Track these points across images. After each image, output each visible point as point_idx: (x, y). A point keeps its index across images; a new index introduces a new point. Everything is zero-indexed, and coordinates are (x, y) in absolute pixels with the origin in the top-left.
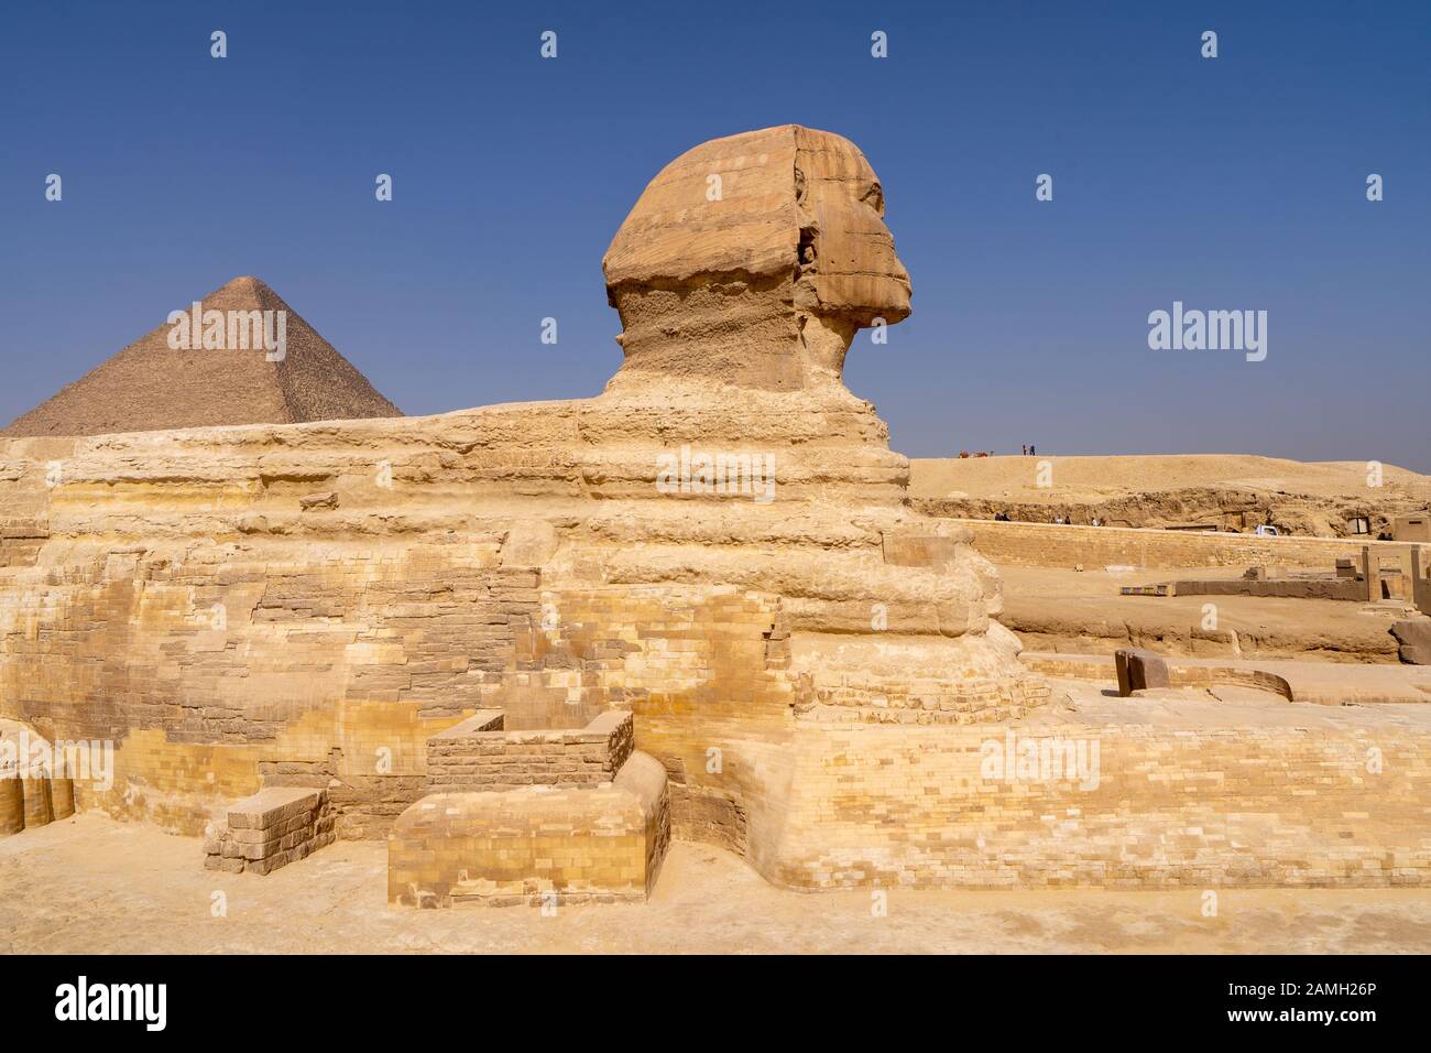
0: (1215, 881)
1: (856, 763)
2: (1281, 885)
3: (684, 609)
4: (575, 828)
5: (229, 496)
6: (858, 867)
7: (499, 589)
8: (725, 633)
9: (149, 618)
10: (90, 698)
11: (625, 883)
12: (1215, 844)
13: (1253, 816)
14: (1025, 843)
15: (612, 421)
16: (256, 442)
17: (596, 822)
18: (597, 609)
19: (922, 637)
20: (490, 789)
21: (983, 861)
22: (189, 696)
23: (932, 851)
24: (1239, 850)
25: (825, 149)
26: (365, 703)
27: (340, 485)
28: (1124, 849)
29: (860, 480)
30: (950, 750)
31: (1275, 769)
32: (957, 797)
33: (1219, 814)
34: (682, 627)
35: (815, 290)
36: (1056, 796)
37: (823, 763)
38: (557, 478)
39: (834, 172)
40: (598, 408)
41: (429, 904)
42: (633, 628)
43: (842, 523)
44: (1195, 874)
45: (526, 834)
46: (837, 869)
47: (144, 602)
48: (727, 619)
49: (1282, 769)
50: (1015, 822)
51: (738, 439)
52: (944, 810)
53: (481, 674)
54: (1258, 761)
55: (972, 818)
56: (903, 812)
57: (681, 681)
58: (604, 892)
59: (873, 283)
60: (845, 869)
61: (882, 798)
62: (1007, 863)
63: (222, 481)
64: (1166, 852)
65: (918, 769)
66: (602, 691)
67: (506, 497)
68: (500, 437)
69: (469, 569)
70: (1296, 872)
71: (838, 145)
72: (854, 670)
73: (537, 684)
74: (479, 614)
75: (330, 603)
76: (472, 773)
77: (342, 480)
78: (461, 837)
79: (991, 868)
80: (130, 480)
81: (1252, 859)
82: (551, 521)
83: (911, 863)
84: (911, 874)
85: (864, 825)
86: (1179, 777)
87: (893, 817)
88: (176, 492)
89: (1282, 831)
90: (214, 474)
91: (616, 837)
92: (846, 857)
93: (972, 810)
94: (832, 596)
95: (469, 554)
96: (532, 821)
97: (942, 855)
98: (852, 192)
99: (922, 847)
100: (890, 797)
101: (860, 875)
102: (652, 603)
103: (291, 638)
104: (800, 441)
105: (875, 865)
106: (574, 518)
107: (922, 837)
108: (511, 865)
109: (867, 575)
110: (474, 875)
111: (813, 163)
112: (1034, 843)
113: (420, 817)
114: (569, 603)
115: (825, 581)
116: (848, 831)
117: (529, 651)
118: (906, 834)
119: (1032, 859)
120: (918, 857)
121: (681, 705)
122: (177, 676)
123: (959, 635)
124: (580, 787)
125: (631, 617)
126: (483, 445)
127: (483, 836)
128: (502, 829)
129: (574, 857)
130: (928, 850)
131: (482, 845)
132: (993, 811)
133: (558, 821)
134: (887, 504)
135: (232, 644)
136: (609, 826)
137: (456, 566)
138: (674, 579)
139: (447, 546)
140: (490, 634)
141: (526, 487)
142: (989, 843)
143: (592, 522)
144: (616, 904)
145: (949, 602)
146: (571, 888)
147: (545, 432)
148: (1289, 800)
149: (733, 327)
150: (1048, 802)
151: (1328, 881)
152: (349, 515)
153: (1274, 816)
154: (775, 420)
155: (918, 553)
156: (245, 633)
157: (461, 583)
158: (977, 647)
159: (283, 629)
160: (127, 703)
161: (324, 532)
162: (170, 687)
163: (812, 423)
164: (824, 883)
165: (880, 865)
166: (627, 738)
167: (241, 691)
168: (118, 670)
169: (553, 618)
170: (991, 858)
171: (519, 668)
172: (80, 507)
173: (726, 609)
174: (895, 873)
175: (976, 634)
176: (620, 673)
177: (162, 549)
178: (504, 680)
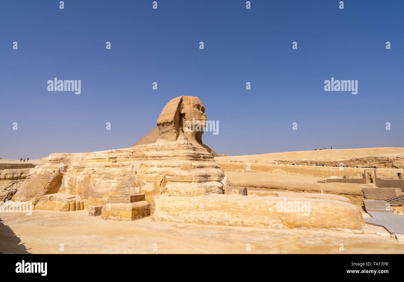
0: (214, 223)
1: (166, 202)
2: (225, 225)
3: (153, 178)
5: (106, 161)
6: (161, 218)
7: (131, 175)
8: (156, 181)
9: (92, 179)
10: (85, 192)
11: (129, 218)
12: (215, 217)
13: (223, 213)
14: (186, 215)
15: (151, 147)
16: (110, 152)
18: (142, 178)
19: (185, 182)
20: (116, 203)
22: (95, 191)
24: (218, 218)
25: (187, 99)
26: (112, 192)
27: (117, 159)
28: (200, 217)
29: (180, 156)
30: (179, 200)
32: (178, 208)
33: (218, 212)
34: (152, 180)
36: (193, 208)
37: (161, 202)
38: (142, 157)
39: (189, 103)
41: (106, 219)
42: (146, 181)
43: (176, 163)
44: (211, 222)
45: (117, 210)
46: (158, 218)
47: (92, 177)
49: (230, 205)
50: (186, 212)
51: (165, 150)
52: (176, 210)
54: (227, 204)
55: (180, 211)
57: (151, 189)
58: (126, 219)
61: (168, 207)
64: (207, 218)
65: (174, 203)
66: (141, 191)
69: (128, 172)
70: (227, 223)
71: (190, 98)
72: (173, 188)
73: (133, 190)
74: (128, 179)
75: (112, 177)
76: (113, 201)
77: (118, 158)
80: (95, 159)
81: (220, 220)
82: (140, 164)
85: (164, 212)
86: (213, 206)
87: (169, 210)
88: (100, 160)
89: (227, 216)
90: (104, 158)
92: (160, 216)
95: (129, 169)
96: (119, 208)
97: (174, 217)
98: (192, 106)
99: (171, 215)
101: (161, 219)
102: (149, 177)
103: (106, 182)
104: (173, 150)
106: (143, 163)
107: (172, 214)
108: (116, 214)
109: (177, 172)
110: (111, 215)
112: (187, 215)
114: (139, 177)
116: (162, 212)
117: (133, 184)
118: (170, 213)
119: (186, 218)
120: (170, 217)
121: (151, 193)
122: (94, 188)
124: (126, 203)
125: (146, 179)
126: (134, 152)
127: (113, 210)
128: (115, 209)
129: (123, 213)
132: (183, 210)
133: (122, 208)
135: (100, 183)
138: (152, 173)
139: (127, 168)
140: (129, 182)
141: (139, 158)
142: (181, 215)
143: (145, 164)
145: (188, 176)
146: (122, 218)
147: (142, 150)
148: (230, 210)
149: (168, 131)
151: (232, 225)
152: (117, 164)
153: (226, 213)
154: (170, 146)
155: (186, 168)
156: (102, 182)
157: (127, 174)
158: (194, 184)
159: (106, 181)
160: (89, 192)
161: (114, 166)
162: (93, 190)
163: (175, 147)
164: (156, 220)
165: (165, 218)
166: (141, 198)
167: (100, 190)
168: (88, 187)
169: (136, 179)
170: (181, 218)
171: (132, 187)
172: (90, 163)
173: (157, 178)
174: (167, 219)
175: (195, 182)
176: (144, 188)
177: (96, 169)
178: (129, 189)
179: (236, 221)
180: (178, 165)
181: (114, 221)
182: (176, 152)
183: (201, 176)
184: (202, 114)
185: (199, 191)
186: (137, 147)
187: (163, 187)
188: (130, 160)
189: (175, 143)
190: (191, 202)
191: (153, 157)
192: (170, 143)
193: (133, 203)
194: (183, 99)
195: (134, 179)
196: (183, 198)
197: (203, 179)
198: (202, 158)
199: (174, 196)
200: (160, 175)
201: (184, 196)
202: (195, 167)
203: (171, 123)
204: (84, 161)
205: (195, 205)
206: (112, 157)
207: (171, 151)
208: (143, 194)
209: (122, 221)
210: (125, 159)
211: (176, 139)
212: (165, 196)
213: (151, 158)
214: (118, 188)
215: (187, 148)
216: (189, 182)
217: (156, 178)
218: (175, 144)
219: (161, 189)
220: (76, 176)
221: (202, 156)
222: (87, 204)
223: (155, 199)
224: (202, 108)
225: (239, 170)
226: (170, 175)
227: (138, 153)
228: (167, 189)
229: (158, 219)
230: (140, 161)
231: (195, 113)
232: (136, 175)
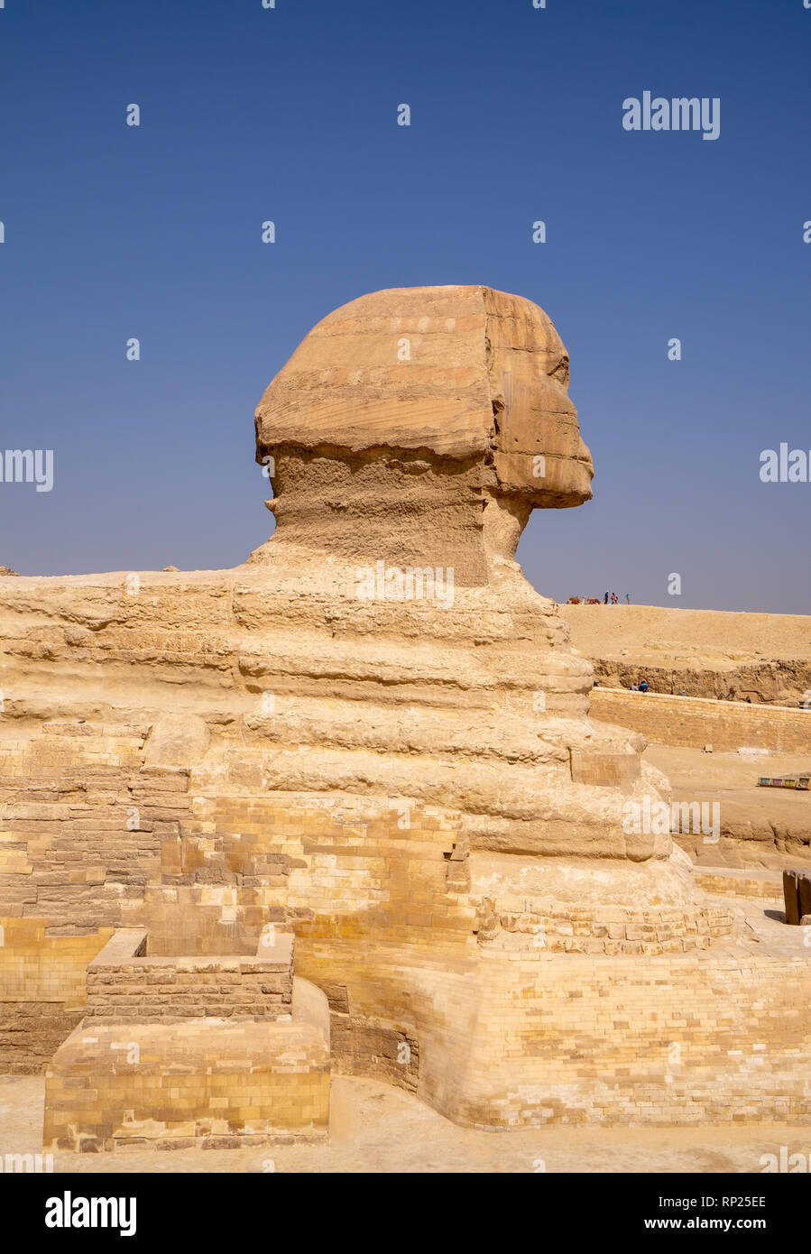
1: (545, 995)
3: (356, 823)
4: (254, 1064)
6: (547, 1104)
7: (143, 792)
8: (402, 851)
11: (307, 1124)
14: (713, 1079)
15: (272, 605)
17: (277, 1058)
18: (257, 819)
19: (608, 860)
20: (158, 1021)
21: (671, 1098)
23: (621, 1087)
25: (514, 316)
28: (807, 1085)
29: (547, 689)
30: (639, 983)
32: (647, 1031)
34: (353, 842)
35: (494, 468)
36: (742, 1031)
37: (511, 996)
38: (207, 666)
40: (256, 589)
42: (297, 842)
43: (530, 736)
45: (201, 1072)
46: (525, 1107)
48: (403, 836)
50: (702, 1058)
51: (415, 635)
52: (634, 1045)
53: (120, 887)
55: (660, 1053)
56: (591, 1048)
57: (350, 902)
58: (284, 1133)
59: (557, 467)
60: (533, 1106)
61: (571, 1032)
62: (694, 1100)
65: (608, 1003)
66: (260, 911)
67: (145, 684)
68: (141, 615)
69: (106, 766)
71: (528, 312)
72: (536, 895)
73: (186, 901)
74: (118, 820)
76: (138, 1004)
78: (129, 1074)
79: (678, 1104)
82: (202, 716)
83: (599, 1100)
84: (599, 1111)
85: (552, 1061)
87: (582, 1052)
91: (299, 1074)
92: (534, 1095)
93: (660, 1045)
94: (516, 815)
95: (106, 749)
96: (207, 1057)
97: (630, 1092)
98: (541, 365)
99: (610, 1083)
100: (580, 1031)
101: (548, 1113)
102: (320, 815)
104: (484, 643)
105: (563, 1101)
106: (229, 714)
107: (610, 1073)
108: (183, 1104)
109: (554, 794)
110: (141, 1115)
111: (500, 330)
112: (720, 1079)
113: (81, 1052)
114: (227, 811)
115: (511, 798)
116: (536, 1068)
117: (176, 864)
118: (595, 1070)
119: (718, 1095)
120: (606, 1094)
121: (350, 928)
123: (645, 860)
124: (256, 1020)
125: (297, 830)
126: (119, 622)
127: (151, 1074)
128: (174, 1066)
129: (252, 1096)
130: (617, 1087)
131: (153, 1083)
133: (236, 1056)
134: (573, 716)
136: (292, 1062)
137: (90, 762)
138: (344, 789)
139: (79, 739)
140: (131, 842)
141: (170, 673)
142: (677, 1079)
143: (249, 720)
144: (295, 1146)
146: (248, 1129)
147: (194, 613)
149: (411, 509)
150: (735, 1037)
155: (607, 771)
157: (96, 782)
158: (662, 872)
163: (498, 624)
164: (511, 1122)
165: (569, 1103)
169: (209, 827)
170: (678, 1094)
171: (165, 883)
173: (402, 825)
175: (660, 857)
176: (282, 890)
178: (148, 895)
180: (550, 748)
182: (509, 663)
185: (705, 911)
189: (485, 597)
190: (716, 992)
191: (316, 677)
195: (186, 823)
205: (748, 1012)
207: (472, 653)
213: (292, 683)
214: (37, 886)
216: (632, 859)
217: (390, 826)
218: (495, 606)
219: (464, 907)
228: (490, 904)
232: (195, 798)
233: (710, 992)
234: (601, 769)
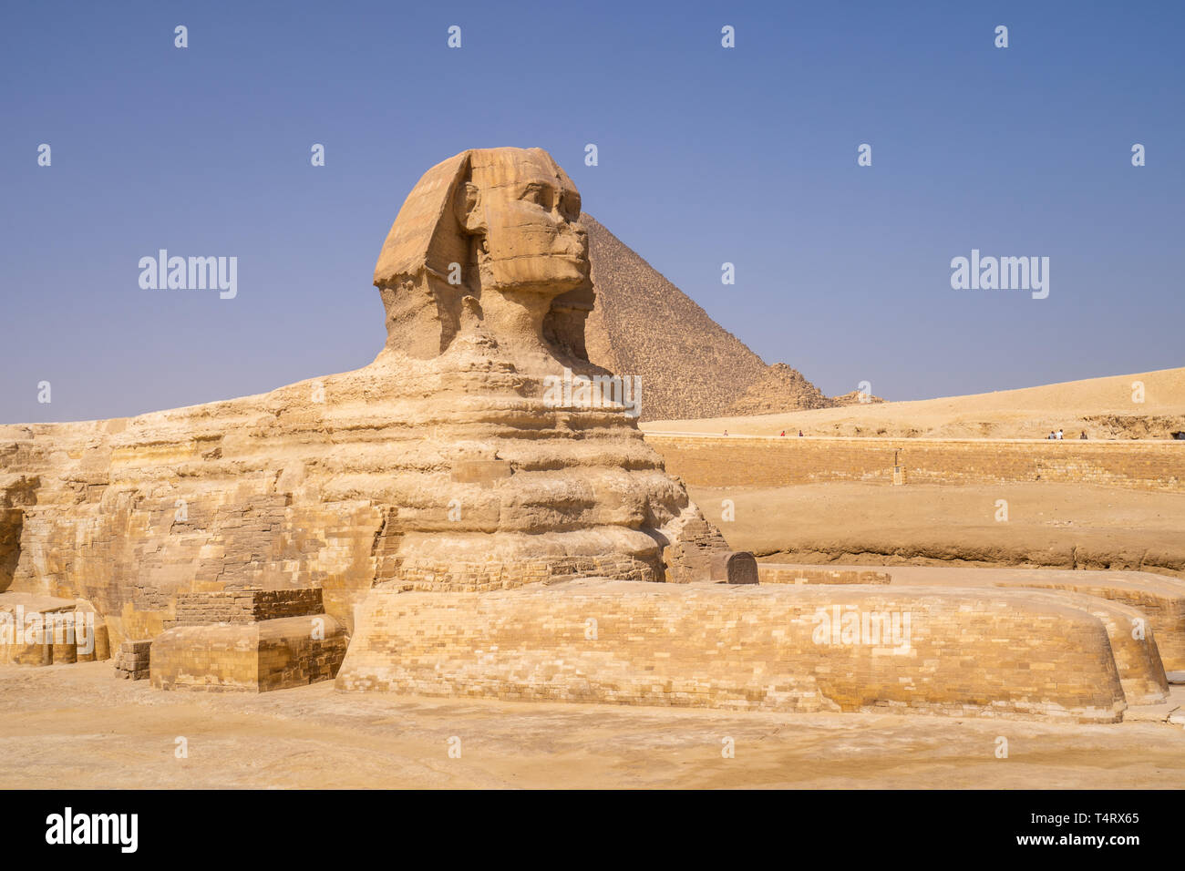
0: (563, 697)
1: (387, 614)
2: (603, 702)
3: (347, 518)
4: (228, 646)
5: (182, 453)
6: (369, 679)
7: (270, 508)
8: (361, 533)
9: (132, 533)
10: (110, 584)
11: (249, 681)
12: (566, 672)
13: (598, 654)
14: (460, 667)
15: (346, 388)
16: (197, 415)
17: (237, 643)
18: (309, 519)
19: (472, 533)
20: (201, 625)
21: (435, 678)
22: (141, 581)
23: (411, 670)
24: (579, 676)
26: (202, 582)
27: (223, 443)
28: (513, 672)
29: (455, 422)
30: (438, 607)
31: (623, 622)
32: (433, 637)
33: (578, 652)
34: (345, 529)
35: (492, 274)
36: (487, 639)
37: (370, 615)
38: (314, 431)
39: (498, 180)
41: (167, 689)
42: (323, 531)
44: (552, 691)
45: (207, 650)
46: (358, 679)
47: (131, 522)
48: (361, 523)
49: (628, 623)
50: (459, 654)
51: (398, 396)
52: (424, 645)
53: (257, 564)
54: (615, 616)
55: (437, 651)
56: (402, 646)
57: (341, 566)
58: (239, 685)
60: (361, 679)
61: (394, 637)
62: (448, 680)
63: (177, 443)
64: (536, 676)
65: (418, 619)
66: (308, 574)
67: (296, 445)
68: (292, 404)
69: (262, 495)
70: (611, 693)
71: (502, 159)
72: (424, 557)
73: (279, 569)
74: (260, 526)
75: (202, 520)
76: (194, 615)
77: (226, 438)
78: (179, 649)
79: (437, 682)
80: (141, 445)
81: (585, 682)
82: (303, 461)
83: (397, 678)
84: (397, 684)
85: (381, 654)
86: (561, 626)
87: (397, 649)
88: (161, 451)
89: (612, 665)
90: (175, 439)
91: (245, 652)
92: (364, 672)
93: (439, 645)
94: (418, 505)
95: (262, 485)
96: (210, 642)
97: (414, 673)
99: (405, 667)
100: (399, 636)
101: (368, 683)
102: (334, 515)
103: (183, 543)
104: (428, 395)
105: (379, 678)
106: (317, 458)
107: (407, 662)
108: (200, 667)
109: (438, 490)
110: (185, 673)
112: (465, 667)
114: (299, 516)
115: (414, 494)
116: (372, 657)
117: (278, 549)
118: (400, 660)
119: (460, 677)
120: (402, 674)
121: (341, 582)
122: (137, 568)
123: (494, 532)
124: (238, 624)
125: (324, 524)
126: (285, 410)
127: (188, 650)
128: (197, 646)
129: (227, 663)
130: (408, 670)
131: (189, 655)
132: (450, 647)
133: (221, 642)
135: (160, 547)
136: (242, 646)
137: (257, 493)
138: (348, 498)
139: (256, 480)
140: (262, 537)
141: (304, 438)
142: (442, 667)
143: (323, 461)
144: (245, 693)
145: (483, 508)
146: (226, 682)
148: (625, 642)
150: (482, 642)
151: (630, 700)
152: (224, 463)
153: (611, 654)
154: (417, 381)
155: (473, 473)
156: (165, 541)
157: (256, 505)
158: (505, 541)
159: (180, 538)
160: (123, 587)
161: (212, 474)
162: (135, 575)
163: (435, 382)
164: (349, 688)
165: (381, 678)
166: (308, 603)
167: (160, 576)
168: (119, 566)
169: (289, 526)
170: (440, 676)
171: (273, 560)
172: (122, 464)
173: (364, 516)
174: (388, 683)
175: (509, 530)
176: (317, 561)
177: (144, 488)
178: (265, 568)
179: (645, 683)
180: (442, 460)
181: (194, 694)
182: (437, 407)
183: (540, 505)
184: (560, 228)
185: (524, 566)
186: (293, 390)
187: (384, 553)
188: (272, 446)
189: (435, 364)
190: (480, 613)
191: (351, 430)
192: (418, 364)
193: (266, 621)
194: (474, 163)
195: (282, 524)
196: (454, 598)
197: (555, 518)
198: (561, 428)
199: (426, 590)
200: (377, 504)
201: (460, 589)
202: (513, 468)
203: (417, 279)
204: (104, 454)
205: (493, 626)
206: (201, 434)
207: (421, 403)
208: (314, 586)
209: (225, 694)
210: (253, 441)
211: (444, 348)
212: (386, 594)
213: (344, 435)
214: (224, 565)
215: (485, 387)
216: (484, 531)
217: (359, 518)
218: (435, 370)
219: (374, 564)
220: (74, 519)
221: (565, 416)
222: (121, 633)
223: (354, 605)
224: (561, 199)
225: (877, 473)
226: (411, 506)
227: (296, 412)
228: (398, 563)
229: (358, 683)
230: (309, 448)
231: (526, 224)
232: (288, 510)
233: (476, 612)
234: (469, 472)
